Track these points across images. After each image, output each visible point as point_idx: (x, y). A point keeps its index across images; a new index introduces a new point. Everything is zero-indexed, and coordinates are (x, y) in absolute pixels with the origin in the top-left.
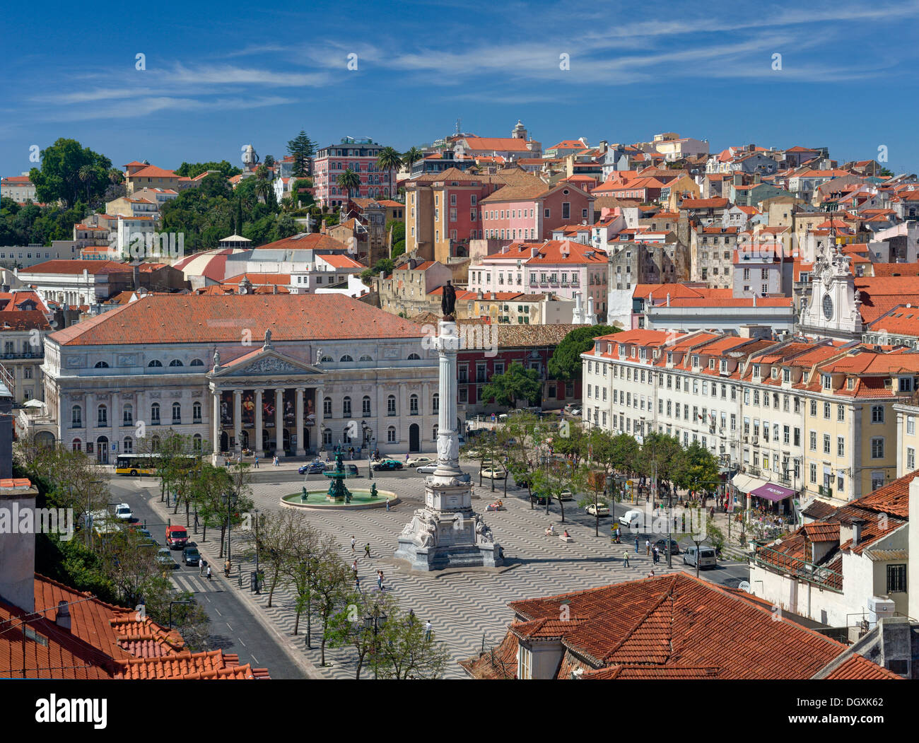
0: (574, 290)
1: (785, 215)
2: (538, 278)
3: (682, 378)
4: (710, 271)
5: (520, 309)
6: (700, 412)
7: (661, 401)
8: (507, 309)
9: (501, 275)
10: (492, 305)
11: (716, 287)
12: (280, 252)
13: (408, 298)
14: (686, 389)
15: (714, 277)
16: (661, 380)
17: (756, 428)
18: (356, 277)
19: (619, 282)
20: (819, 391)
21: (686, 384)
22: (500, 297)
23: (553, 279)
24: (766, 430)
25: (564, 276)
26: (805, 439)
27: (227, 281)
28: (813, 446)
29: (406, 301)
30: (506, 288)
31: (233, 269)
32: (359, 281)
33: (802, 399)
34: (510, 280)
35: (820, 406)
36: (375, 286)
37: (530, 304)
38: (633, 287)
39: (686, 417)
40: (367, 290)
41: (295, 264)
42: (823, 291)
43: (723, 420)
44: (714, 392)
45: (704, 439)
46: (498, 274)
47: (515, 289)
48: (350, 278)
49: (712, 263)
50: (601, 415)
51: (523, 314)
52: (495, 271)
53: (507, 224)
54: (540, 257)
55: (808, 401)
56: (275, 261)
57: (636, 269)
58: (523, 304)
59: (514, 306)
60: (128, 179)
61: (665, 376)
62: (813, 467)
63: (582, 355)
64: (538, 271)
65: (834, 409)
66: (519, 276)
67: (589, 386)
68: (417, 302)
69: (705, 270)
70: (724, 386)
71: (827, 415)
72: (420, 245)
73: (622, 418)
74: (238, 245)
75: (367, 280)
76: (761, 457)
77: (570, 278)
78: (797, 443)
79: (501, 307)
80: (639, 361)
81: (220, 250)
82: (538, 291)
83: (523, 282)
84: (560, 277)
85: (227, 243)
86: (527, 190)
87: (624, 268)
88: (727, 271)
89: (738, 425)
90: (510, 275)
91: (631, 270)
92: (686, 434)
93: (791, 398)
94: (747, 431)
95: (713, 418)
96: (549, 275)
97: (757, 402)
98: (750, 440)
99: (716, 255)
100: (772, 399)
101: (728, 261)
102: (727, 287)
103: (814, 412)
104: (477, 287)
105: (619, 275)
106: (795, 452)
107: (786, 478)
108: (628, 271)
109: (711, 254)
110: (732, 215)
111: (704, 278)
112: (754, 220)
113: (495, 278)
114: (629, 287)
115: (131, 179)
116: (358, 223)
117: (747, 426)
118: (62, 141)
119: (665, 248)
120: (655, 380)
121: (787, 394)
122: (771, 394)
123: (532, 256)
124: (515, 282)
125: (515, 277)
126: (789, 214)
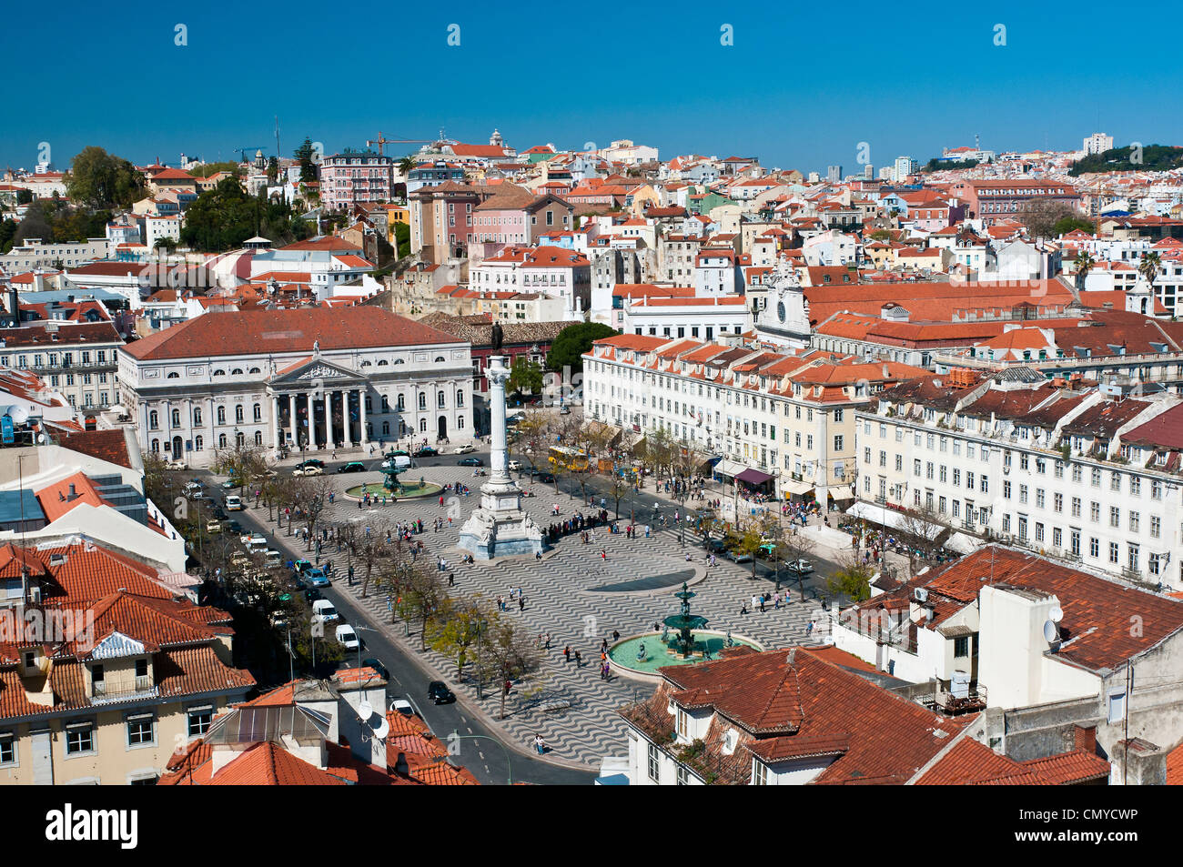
0: (562, 288)
1: (735, 224)
2: (531, 279)
3: (672, 380)
4: (675, 272)
5: (518, 306)
6: (689, 409)
7: (654, 397)
8: (506, 306)
9: (498, 276)
10: (493, 303)
11: (680, 285)
12: (300, 253)
13: (418, 295)
14: (676, 388)
15: (679, 276)
16: (654, 380)
17: (738, 424)
18: (370, 276)
19: (600, 282)
20: (791, 397)
21: (676, 385)
22: (500, 296)
23: (544, 279)
24: (746, 426)
25: (553, 277)
26: (779, 433)
27: (254, 279)
28: (787, 441)
29: (416, 299)
30: (503, 287)
31: (258, 268)
32: (373, 279)
33: (776, 403)
34: (506, 280)
35: (792, 409)
36: (388, 284)
37: (526, 302)
38: (613, 285)
39: (677, 412)
40: (382, 288)
41: (314, 264)
42: (777, 299)
43: (709, 416)
44: (700, 393)
45: (693, 431)
46: (495, 274)
47: (511, 288)
48: (365, 276)
49: (676, 266)
50: (600, 406)
51: (520, 311)
52: (493, 272)
53: (499, 229)
54: (532, 261)
55: (782, 404)
56: (296, 260)
57: (614, 271)
58: (520, 302)
59: (512, 303)
60: (149, 181)
61: (657, 377)
62: (787, 457)
63: (583, 356)
64: (531, 272)
65: (804, 411)
66: (514, 276)
67: (590, 382)
68: (427, 300)
69: (671, 271)
70: (709, 388)
71: (798, 416)
72: (424, 247)
73: (619, 410)
74: (261, 245)
75: (379, 279)
76: (742, 447)
77: (558, 278)
78: (773, 437)
79: (501, 305)
80: (633, 363)
81: (245, 251)
82: (532, 291)
83: (517, 281)
84: (549, 278)
85: (250, 243)
86: (516, 200)
87: (604, 271)
88: (689, 272)
89: (721, 421)
90: (506, 276)
91: (610, 272)
92: (677, 426)
93: (768, 402)
94: (729, 426)
95: (700, 414)
96: (540, 276)
97: (738, 402)
98: (732, 433)
99: (680, 258)
100: (751, 401)
101: (689, 264)
102: (689, 286)
103: (786, 413)
104: (477, 285)
105: (600, 276)
106: (771, 445)
107: (764, 464)
108: (608, 273)
109: (676, 258)
110: (690, 224)
111: (671, 278)
112: (708, 227)
113: (493, 278)
114: (608, 286)
115: (153, 180)
116: (366, 226)
117: (730, 421)
118: (89, 150)
119: (637, 253)
120: (649, 380)
121: (764, 397)
122: (750, 397)
123: (525, 260)
124: (510, 281)
125: (510, 279)
126: (738, 223)
